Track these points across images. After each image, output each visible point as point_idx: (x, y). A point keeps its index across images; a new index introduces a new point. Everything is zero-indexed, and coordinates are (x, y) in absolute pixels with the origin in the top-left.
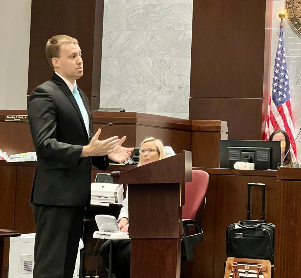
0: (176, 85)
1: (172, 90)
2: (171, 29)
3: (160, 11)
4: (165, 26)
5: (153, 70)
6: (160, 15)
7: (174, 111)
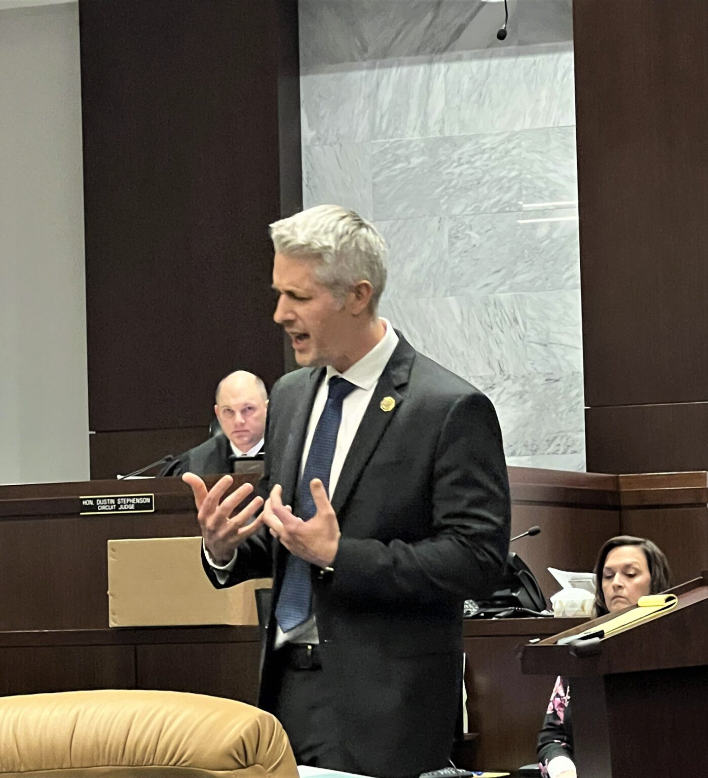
0: (539, 373)
1: (527, 388)
2: (510, 207)
3: (473, 156)
4: (492, 201)
5: (464, 333)
6: (475, 168)
7: (536, 451)
